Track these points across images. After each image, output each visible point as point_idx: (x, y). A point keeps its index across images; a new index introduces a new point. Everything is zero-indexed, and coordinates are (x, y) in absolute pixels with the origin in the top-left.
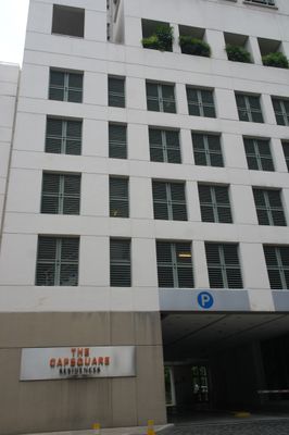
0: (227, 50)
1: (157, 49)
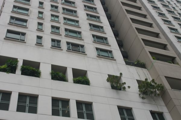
0: (52, 74)
1: (5, 72)
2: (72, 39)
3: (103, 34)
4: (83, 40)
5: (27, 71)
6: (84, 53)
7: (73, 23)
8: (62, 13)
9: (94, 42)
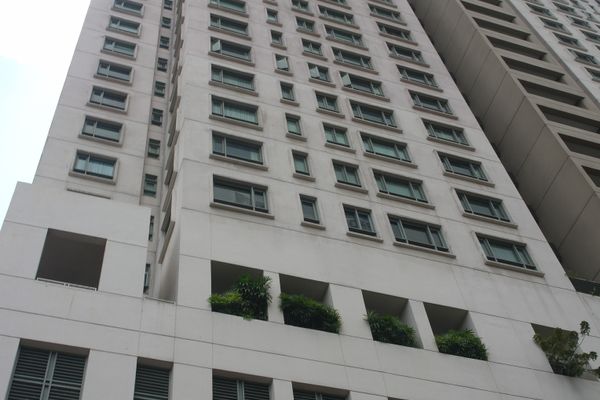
1: (238, 315)
2: (401, 205)
3: (485, 188)
4: (433, 208)
5: (302, 312)
6: (446, 250)
7: (391, 153)
8: (353, 120)
9: (467, 214)
